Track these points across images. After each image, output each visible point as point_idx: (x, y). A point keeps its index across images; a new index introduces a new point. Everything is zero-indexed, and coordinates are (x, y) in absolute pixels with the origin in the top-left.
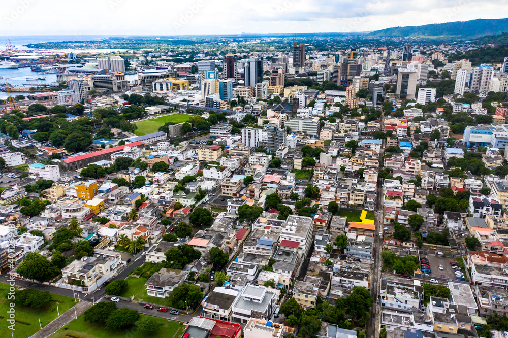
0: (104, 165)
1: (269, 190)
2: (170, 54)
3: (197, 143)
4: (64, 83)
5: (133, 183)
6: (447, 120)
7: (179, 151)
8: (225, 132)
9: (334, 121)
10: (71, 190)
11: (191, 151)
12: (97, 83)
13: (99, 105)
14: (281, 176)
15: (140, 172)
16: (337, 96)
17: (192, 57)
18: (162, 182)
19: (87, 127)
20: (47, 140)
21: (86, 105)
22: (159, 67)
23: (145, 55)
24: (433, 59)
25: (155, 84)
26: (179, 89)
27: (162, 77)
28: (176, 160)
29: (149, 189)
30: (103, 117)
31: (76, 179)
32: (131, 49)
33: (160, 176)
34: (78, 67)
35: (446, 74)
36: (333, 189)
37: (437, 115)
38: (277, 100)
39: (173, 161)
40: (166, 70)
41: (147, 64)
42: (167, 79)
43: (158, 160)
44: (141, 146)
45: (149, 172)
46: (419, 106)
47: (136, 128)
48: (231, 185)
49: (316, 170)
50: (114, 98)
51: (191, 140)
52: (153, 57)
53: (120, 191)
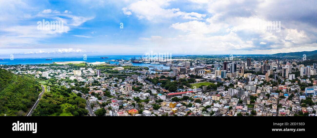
0: (180, 98)
1: (238, 112)
2: (205, 61)
3: (212, 93)
4: (172, 69)
5: (188, 105)
6: (299, 85)
7: (205, 96)
8: (222, 90)
9: (262, 86)
10: (168, 104)
11: (210, 96)
12: (181, 70)
13: (181, 77)
14: (243, 107)
15: (191, 102)
16: (262, 77)
17: (212, 62)
18: (198, 107)
19: (176, 84)
20: (164, 87)
21: (177, 77)
22: (201, 65)
23: (197, 61)
24: (293, 64)
25: (199, 71)
26: (207, 73)
27: (202, 69)
28: (204, 99)
29: (193, 109)
30: (181, 81)
31: (170, 101)
32: (193, 59)
33: (198, 104)
34: (176, 64)
35: (297, 69)
36: (261, 112)
37: (296, 84)
38: (241, 78)
40: (204, 67)
41: (197, 64)
42: (204, 70)
43: (198, 99)
44: (192, 93)
45: (194, 103)
46: (290, 81)
47: (192, 86)
48: (224, 110)
49: (255, 105)
50: (186, 75)
51: (210, 92)
52: (200, 62)
53: (183, 107)
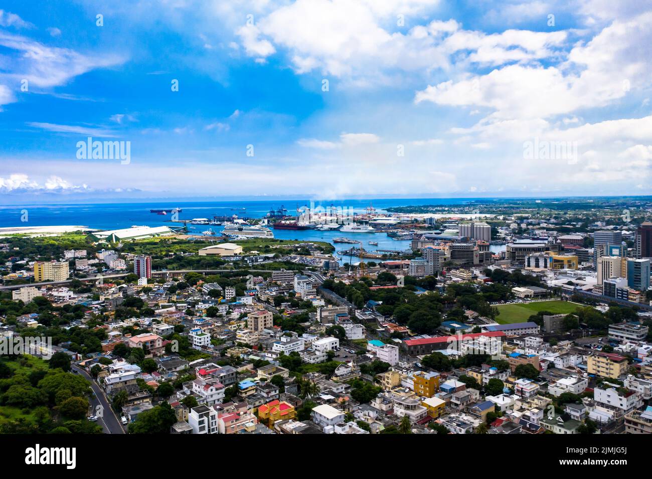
0: (452, 355)
2: (553, 220)
3: (586, 346)
4: (419, 250)
5: (486, 387)
7: (557, 354)
8: (635, 337)
10: (409, 381)
11: (576, 357)
12: (455, 252)
13: (455, 279)
15: (497, 373)
17: (585, 226)
18: (527, 395)
19: (437, 304)
20: (391, 315)
21: (438, 278)
22: (536, 237)
23: (519, 221)
25: (529, 259)
26: (562, 267)
27: (539, 250)
28: (551, 366)
29: (508, 401)
30: (457, 294)
31: (416, 368)
32: (500, 214)
33: (526, 385)
34: (435, 233)
39: (546, 367)
40: (546, 242)
41: (519, 233)
42: (547, 254)
43: (524, 362)
44: (502, 338)
45: (510, 376)
47: (498, 314)
48: (642, 422)
50: (473, 272)
51: (577, 341)
52: (530, 224)
53: (467, 394)
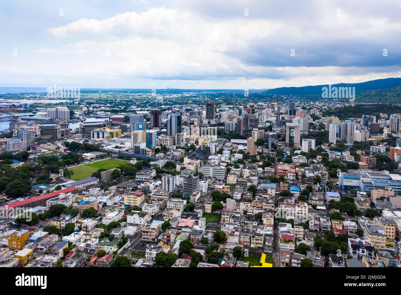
0: (40, 211)
1: (183, 234)
3: (124, 188)
5: (63, 230)
6: (326, 165)
7: (108, 197)
8: (148, 178)
9: (238, 167)
11: (118, 196)
12: (44, 131)
13: (43, 151)
14: (194, 221)
15: (71, 218)
16: (241, 145)
17: (126, 108)
18: (90, 228)
19: (29, 172)
21: (31, 151)
22: (98, 116)
23: (88, 106)
24: (311, 114)
25: (93, 133)
26: (113, 137)
27: (99, 126)
28: (105, 205)
29: (77, 237)
30: (45, 163)
33: (89, 222)
34: (29, 116)
35: (322, 126)
36: (237, 233)
37: (318, 161)
38: (193, 147)
39: (102, 206)
41: (88, 114)
42: (104, 129)
43: (88, 206)
44: (74, 192)
45: (79, 219)
46: (303, 154)
47: (73, 174)
48: (150, 230)
49: (223, 214)
50: (56, 144)
51: (120, 185)
52: (94, 107)
53: (49, 239)
